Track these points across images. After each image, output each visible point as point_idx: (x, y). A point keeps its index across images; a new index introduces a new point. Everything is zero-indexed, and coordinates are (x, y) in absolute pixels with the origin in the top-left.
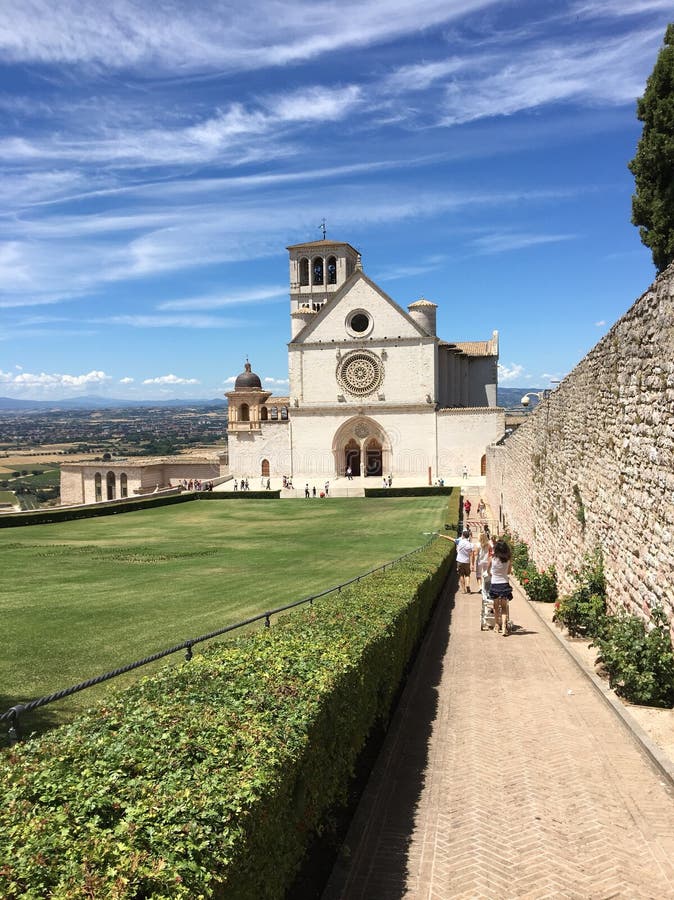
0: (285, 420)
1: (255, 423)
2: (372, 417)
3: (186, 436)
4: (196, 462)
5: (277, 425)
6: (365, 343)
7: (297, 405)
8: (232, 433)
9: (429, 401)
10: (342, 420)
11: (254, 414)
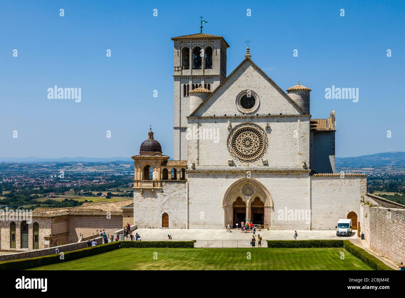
0: (183, 180)
1: (157, 182)
2: (257, 179)
3: (41, 187)
4: (97, 214)
5: (176, 184)
6: (252, 118)
7: (194, 167)
8: (137, 190)
9: (305, 167)
10: (232, 181)
11: (156, 174)
